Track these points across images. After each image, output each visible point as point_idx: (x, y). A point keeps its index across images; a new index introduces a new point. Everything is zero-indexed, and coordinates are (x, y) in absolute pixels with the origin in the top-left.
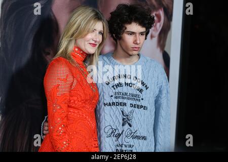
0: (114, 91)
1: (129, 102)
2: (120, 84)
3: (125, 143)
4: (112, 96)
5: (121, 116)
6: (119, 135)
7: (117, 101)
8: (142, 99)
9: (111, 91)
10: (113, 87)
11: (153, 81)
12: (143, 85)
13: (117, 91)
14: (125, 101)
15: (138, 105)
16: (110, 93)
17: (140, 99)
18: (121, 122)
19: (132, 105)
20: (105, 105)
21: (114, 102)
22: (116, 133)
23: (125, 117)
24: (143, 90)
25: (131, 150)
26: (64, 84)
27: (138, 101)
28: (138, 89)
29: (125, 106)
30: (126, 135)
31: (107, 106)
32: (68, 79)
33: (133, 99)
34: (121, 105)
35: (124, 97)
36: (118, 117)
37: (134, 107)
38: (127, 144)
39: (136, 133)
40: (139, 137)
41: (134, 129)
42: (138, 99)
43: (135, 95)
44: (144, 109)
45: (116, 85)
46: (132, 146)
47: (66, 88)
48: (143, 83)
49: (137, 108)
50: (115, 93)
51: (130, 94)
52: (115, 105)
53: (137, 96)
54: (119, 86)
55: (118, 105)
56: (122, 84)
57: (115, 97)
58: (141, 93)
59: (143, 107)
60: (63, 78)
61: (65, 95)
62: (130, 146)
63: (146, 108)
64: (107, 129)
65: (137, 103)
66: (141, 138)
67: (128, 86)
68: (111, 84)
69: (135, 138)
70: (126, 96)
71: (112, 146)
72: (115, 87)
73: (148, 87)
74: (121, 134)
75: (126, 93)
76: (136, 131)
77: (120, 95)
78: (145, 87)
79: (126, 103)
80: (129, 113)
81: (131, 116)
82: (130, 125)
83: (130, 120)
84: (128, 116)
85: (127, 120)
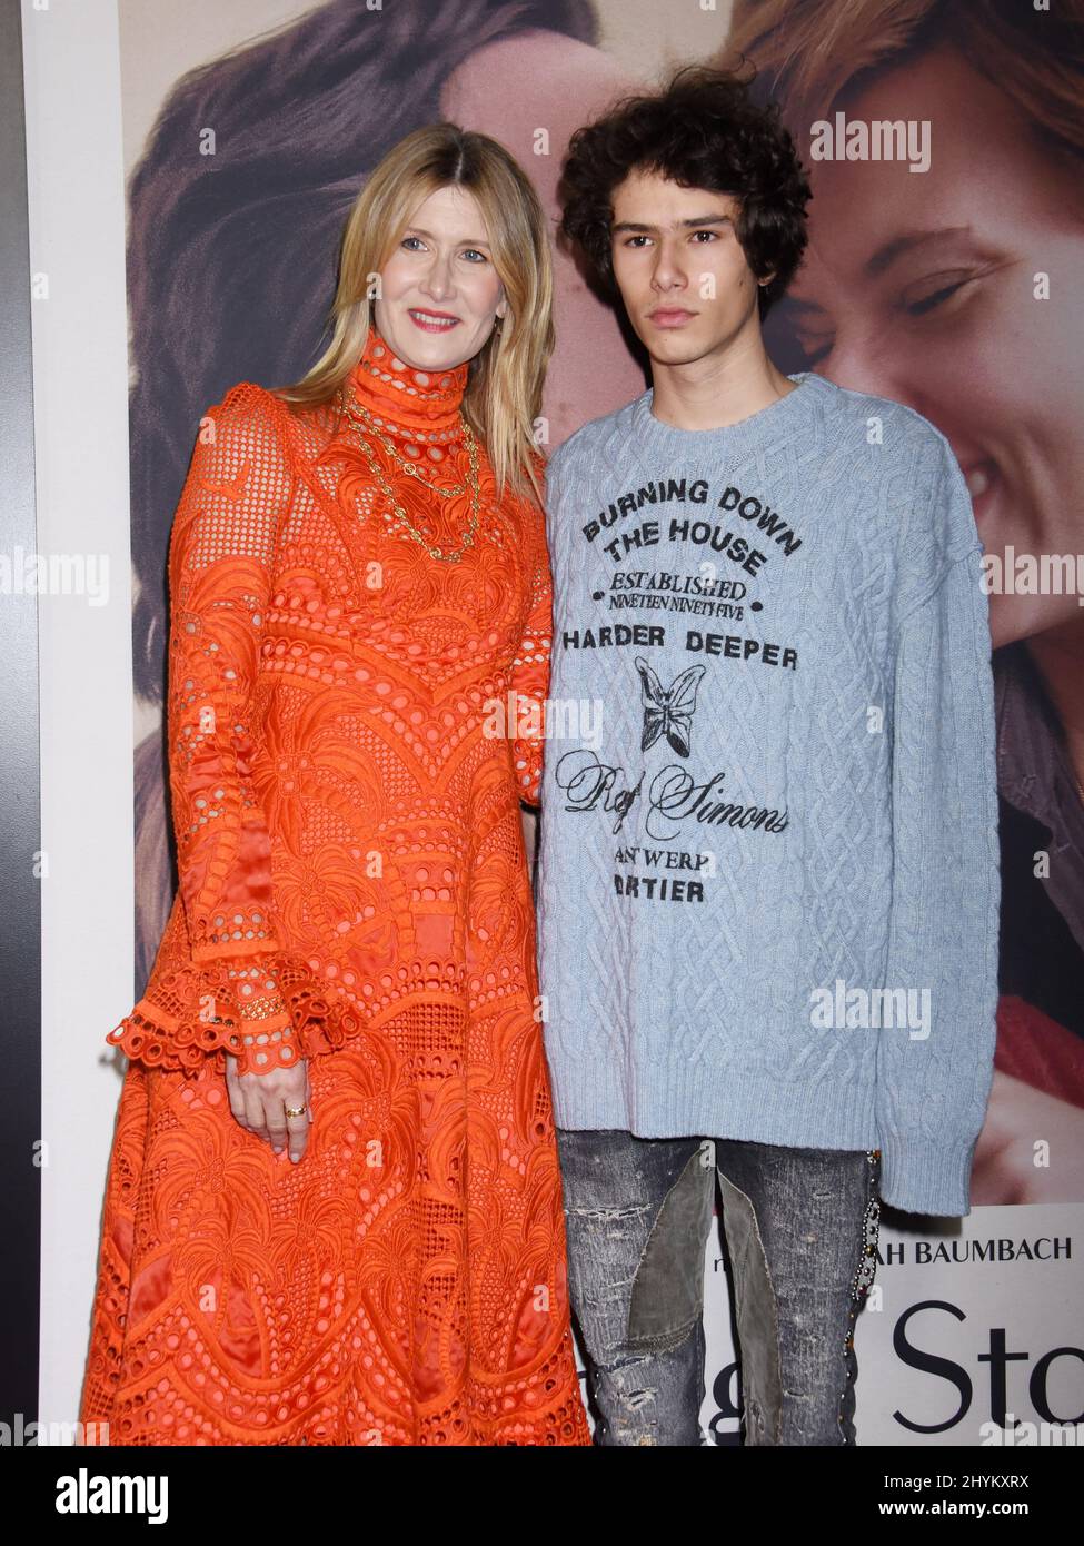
0: (612, 568)
1: (678, 625)
2: (647, 534)
3: (647, 843)
4: (598, 596)
5: (636, 699)
6: (629, 798)
7: (621, 621)
8: (757, 607)
9: (600, 566)
12: (769, 534)
13: (625, 567)
14: (658, 618)
15: (729, 639)
16: (594, 580)
17: (745, 603)
18: (638, 728)
19: (694, 641)
20: (566, 640)
21: (610, 624)
22: (615, 791)
23: (651, 704)
24: (765, 555)
25: (692, 885)
26: (227, 511)
27: (735, 616)
28: (736, 554)
29: (656, 641)
30: (656, 799)
31: (576, 646)
32: (252, 483)
33: (708, 608)
34: (636, 642)
35: (655, 597)
36: (625, 706)
37: (709, 651)
38: (656, 847)
39: (716, 787)
40: (737, 815)
41: (701, 766)
42: (734, 603)
43: (719, 585)
44: (765, 660)
45: (625, 537)
46: (693, 862)
47: (237, 530)
48: (769, 522)
49: (727, 653)
50: (615, 581)
51: (689, 579)
52: (610, 643)
53: (727, 589)
54: (639, 544)
55: (628, 641)
56: (656, 532)
57: (613, 599)
58: (753, 573)
59: (761, 650)
60: (222, 480)
61: (231, 566)
62: (685, 861)
63: (781, 653)
64: (570, 769)
65: (727, 627)
66: (748, 818)
67: (684, 538)
68: (605, 536)
69: (715, 816)
70: (669, 593)
71: (597, 858)
72: (620, 548)
73: (799, 543)
74: (633, 795)
75: (670, 578)
76: (713, 782)
77: (639, 586)
78: (779, 541)
79: (662, 631)
80: (679, 683)
81: (687, 697)
82: (680, 748)
83: (680, 719)
84: (668, 696)
85: (660, 717)
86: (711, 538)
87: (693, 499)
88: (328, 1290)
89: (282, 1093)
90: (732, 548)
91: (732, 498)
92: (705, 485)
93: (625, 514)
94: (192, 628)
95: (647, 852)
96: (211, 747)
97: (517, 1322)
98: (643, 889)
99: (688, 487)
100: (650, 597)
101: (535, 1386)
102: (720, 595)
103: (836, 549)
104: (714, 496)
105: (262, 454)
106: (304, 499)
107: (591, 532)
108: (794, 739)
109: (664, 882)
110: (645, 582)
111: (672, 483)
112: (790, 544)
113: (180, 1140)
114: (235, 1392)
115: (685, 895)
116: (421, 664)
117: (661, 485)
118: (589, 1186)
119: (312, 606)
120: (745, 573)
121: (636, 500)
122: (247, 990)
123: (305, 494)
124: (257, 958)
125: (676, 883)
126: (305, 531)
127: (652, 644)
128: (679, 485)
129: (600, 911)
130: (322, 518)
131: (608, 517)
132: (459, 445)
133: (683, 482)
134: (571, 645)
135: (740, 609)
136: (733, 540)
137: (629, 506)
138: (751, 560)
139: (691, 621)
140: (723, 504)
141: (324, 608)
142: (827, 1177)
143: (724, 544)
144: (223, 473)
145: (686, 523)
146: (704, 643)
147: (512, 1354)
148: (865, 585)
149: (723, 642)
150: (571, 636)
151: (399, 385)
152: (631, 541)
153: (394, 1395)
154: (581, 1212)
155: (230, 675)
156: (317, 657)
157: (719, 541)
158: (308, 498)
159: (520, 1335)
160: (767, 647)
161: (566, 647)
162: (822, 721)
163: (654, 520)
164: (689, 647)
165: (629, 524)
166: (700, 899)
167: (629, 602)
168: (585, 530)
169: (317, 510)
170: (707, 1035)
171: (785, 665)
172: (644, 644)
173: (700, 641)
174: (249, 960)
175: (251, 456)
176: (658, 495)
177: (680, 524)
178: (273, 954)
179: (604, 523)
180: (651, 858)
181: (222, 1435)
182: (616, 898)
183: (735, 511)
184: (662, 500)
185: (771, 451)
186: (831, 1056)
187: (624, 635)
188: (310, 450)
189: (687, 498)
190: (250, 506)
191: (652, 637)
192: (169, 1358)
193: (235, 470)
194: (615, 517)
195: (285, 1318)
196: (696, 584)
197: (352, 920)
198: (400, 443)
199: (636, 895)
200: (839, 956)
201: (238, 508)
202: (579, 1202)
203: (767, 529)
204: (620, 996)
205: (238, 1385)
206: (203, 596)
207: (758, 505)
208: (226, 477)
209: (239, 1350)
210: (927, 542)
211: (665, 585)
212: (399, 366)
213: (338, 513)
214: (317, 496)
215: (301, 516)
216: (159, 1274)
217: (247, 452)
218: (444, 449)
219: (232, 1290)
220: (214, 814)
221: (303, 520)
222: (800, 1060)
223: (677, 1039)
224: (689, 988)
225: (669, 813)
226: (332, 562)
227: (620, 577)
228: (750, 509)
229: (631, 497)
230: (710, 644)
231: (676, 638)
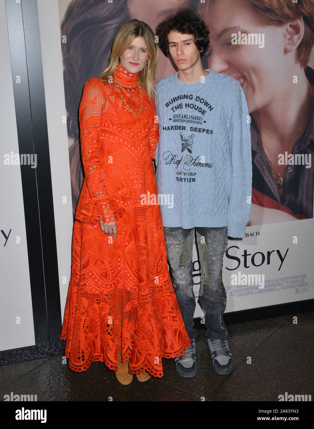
0: (173, 114)
1: (188, 126)
2: (180, 106)
3: (184, 171)
4: (170, 119)
5: (180, 141)
6: (179, 162)
7: (176, 125)
8: (205, 122)
9: (170, 113)
12: (207, 106)
14: (184, 124)
16: (169, 116)
17: (202, 121)
18: (181, 147)
19: (192, 129)
20: (163, 128)
21: (173, 125)
22: (176, 160)
23: (183, 142)
24: (206, 111)
25: (193, 179)
26: (92, 107)
27: (200, 124)
28: (200, 111)
29: (184, 129)
30: (185, 162)
31: (166, 130)
32: (97, 101)
33: (194, 122)
34: (179, 129)
36: (177, 143)
37: (195, 131)
38: (186, 172)
39: (197, 159)
40: (202, 164)
41: (194, 155)
42: (200, 121)
43: (197, 117)
44: (207, 133)
45: (175, 107)
46: (193, 174)
47: (94, 111)
48: (206, 104)
49: (199, 132)
51: (190, 116)
52: (174, 129)
54: (179, 108)
55: (177, 129)
56: (182, 106)
57: (174, 120)
58: (204, 115)
59: (206, 131)
60: (90, 100)
61: (93, 118)
62: (191, 174)
63: (210, 131)
64: (166, 156)
65: (199, 126)
66: (204, 165)
67: (188, 107)
68: (171, 106)
69: (197, 165)
70: (186, 119)
71: (172, 174)
72: (174, 109)
73: (213, 108)
74: (180, 161)
76: (197, 158)
77: (179, 117)
78: (209, 108)
79: (185, 127)
80: (189, 138)
81: (191, 141)
82: (190, 151)
83: (190, 146)
84: (187, 141)
85: (185, 145)
86: (194, 107)
87: (190, 99)
88: (119, 262)
89: (112, 226)
91: (198, 99)
92: (192, 96)
93: (175, 102)
94: (86, 132)
95: (184, 173)
96: (92, 157)
97: (158, 265)
98: (183, 180)
99: (188, 96)
100: (182, 120)
101: (162, 276)
102: (197, 119)
103: (220, 109)
104: (194, 98)
105: (99, 94)
106: (108, 104)
107: (167, 105)
108: (213, 148)
109: (188, 179)
110: (181, 117)
111: (185, 95)
112: (211, 108)
113: (89, 235)
114: (103, 282)
115: (192, 181)
116: (133, 137)
117: (182, 95)
118: (172, 237)
119: (110, 126)
120: (202, 115)
121: (177, 99)
122: (104, 206)
123: (108, 102)
124: (105, 200)
125: (190, 179)
126: (108, 110)
127: (183, 130)
129: (173, 184)
130: (112, 108)
131: (171, 102)
132: (137, 87)
133: (187, 95)
134: (165, 129)
135: (201, 122)
136: (199, 108)
137: (175, 100)
138: (203, 112)
139: (190, 125)
140: (196, 100)
141: (113, 126)
142: (219, 232)
143: (197, 109)
144: (91, 98)
145: (189, 104)
146: (194, 130)
147: (157, 271)
148: (225, 116)
149: (198, 129)
150: (165, 128)
151: (126, 76)
152: (177, 108)
153: (134, 281)
154: (170, 242)
155: (95, 141)
156: (112, 137)
157: (196, 108)
158: (109, 104)
159: (158, 267)
160: (207, 130)
161: (164, 130)
162: (218, 143)
163: (181, 103)
164: (191, 130)
165: (176, 104)
166: (195, 181)
167: (177, 121)
168: (166, 104)
169: (110, 106)
170: (196, 208)
171: (211, 134)
172: (181, 130)
173: (193, 129)
174: (104, 200)
175: (96, 95)
176: (182, 98)
177: (187, 104)
178: (108, 199)
179: (170, 103)
180: (185, 174)
181: (102, 290)
182: (177, 182)
183: (199, 101)
184: (183, 99)
185: (205, 88)
186: (220, 210)
187: (176, 128)
188: (108, 92)
189: (188, 98)
190: (97, 106)
191: (183, 128)
192: (90, 277)
193: (93, 98)
194: (172, 102)
195: (112, 268)
196: (191, 117)
197: (122, 191)
198: (126, 89)
199: (182, 182)
200: (221, 190)
201: (94, 106)
202: (170, 241)
203: (206, 105)
204: (179, 201)
205: (104, 281)
206: (88, 125)
207: (203, 100)
208: (91, 99)
209: (104, 275)
210: (238, 107)
211: (185, 117)
212: (126, 72)
213: (115, 106)
214: (110, 103)
215: (107, 107)
216: (87, 261)
217: (95, 94)
218: (134, 89)
219: (101, 263)
220: (94, 171)
221: (108, 108)
222: (215, 211)
223: (191, 209)
224: (193, 199)
225: (188, 165)
226: (114, 117)
227: (175, 115)
228: (202, 101)
229: (176, 98)
230: (195, 130)
231: (188, 128)
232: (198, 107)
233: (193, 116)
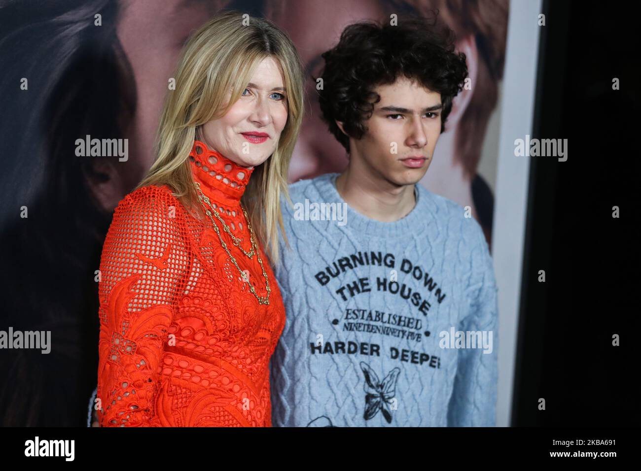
0: (343, 305)
1: (386, 343)
2: (363, 285)
4: (336, 322)
5: (360, 387)
7: (352, 339)
8: (427, 334)
9: (335, 304)
10: (340, 291)
11: (458, 276)
12: (431, 289)
13: (352, 306)
14: (376, 339)
15: (414, 352)
16: (331, 312)
17: (422, 332)
19: (395, 353)
20: (312, 347)
21: (343, 340)
23: (373, 391)
24: (430, 303)
27: (416, 339)
29: (375, 353)
31: (320, 352)
32: (172, 259)
33: (401, 334)
34: (362, 353)
35: (373, 326)
36: (352, 391)
37: (403, 359)
42: (416, 332)
43: (407, 320)
44: (431, 365)
45: (348, 285)
48: (430, 284)
49: (412, 361)
50: (348, 314)
51: (390, 315)
52: (344, 353)
53: (412, 323)
54: (359, 292)
55: (355, 351)
56: (367, 284)
57: (345, 325)
58: (425, 314)
59: (429, 360)
61: (156, 312)
63: (437, 361)
65: (413, 345)
67: (385, 290)
68: (334, 284)
70: (379, 324)
73: (444, 296)
75: (379, 315)
77: (363, 318)
78: (436, 294)
80: (388, 379)
81: (392, 388)
82: (388, 417)
83: (389, 400)
84: (382, 387)
85: (378, 399)
87: (386, 264)
90: (413, 298)
91: (407, 266)
92: (391, 255)
93: (344, 270)
99: (383, 256)
102: (408, 326)
104: (398, 263)
106: (198, 268)
107: (323, 278)
110: (366, 316)
111: (373, 254)
112: (440, 297)
117: (366, 254)
120: (421, 313)
121: (351, 262)
126: (197, 289)
127: (372, 354)
128: (377, 255)
130: (209, 282)
131: (334, 271)
133: (379, 253)
134: (316, 350)
135: (419, 335)
136: (413, 293)
137: (346, 265)
138: (423, 306)
139: (392, 341)
140: (402, 269)
143: (409, 296)
145: (385, 280)
146: (400, 354)
149: (410, 354)
150: (317, 346)
151: (226, 181)
152: (353, 289)
157: (406, 293)
158: (200, 268)
160: (433, 357)
161: (312, 351)
163: (366, 276)
164: (392, 357)
165: (349, 277)
167: (358, 326)
168: (317, 276)
169: (205, 276)
171: (438, 367)
172: (366, 354)
173: (398, 353)
176: (365, 260)
177: (382, 280)
179: (331, 274)
183: (411, 275)
184: (368, 264)
187: (353, 347)
189: (383, 264)
190: (170, 273)
191: (373, 350)
194: (338, 273)
196: (394, 318)
201: (163, 275)
203: (427, 286)
207: (420, 271)
211: (377, 319)
221: (197, 282)
227: (350, 312)
228: (417, 274)
229: (346, 259)
230: (403, 356)
231: (385, 350)
232: (410, 290)
233: (398, 314)
